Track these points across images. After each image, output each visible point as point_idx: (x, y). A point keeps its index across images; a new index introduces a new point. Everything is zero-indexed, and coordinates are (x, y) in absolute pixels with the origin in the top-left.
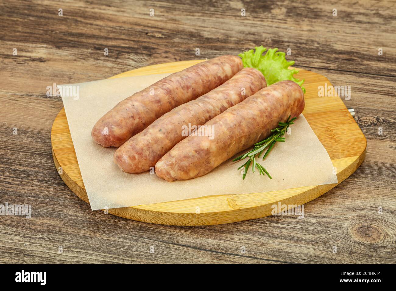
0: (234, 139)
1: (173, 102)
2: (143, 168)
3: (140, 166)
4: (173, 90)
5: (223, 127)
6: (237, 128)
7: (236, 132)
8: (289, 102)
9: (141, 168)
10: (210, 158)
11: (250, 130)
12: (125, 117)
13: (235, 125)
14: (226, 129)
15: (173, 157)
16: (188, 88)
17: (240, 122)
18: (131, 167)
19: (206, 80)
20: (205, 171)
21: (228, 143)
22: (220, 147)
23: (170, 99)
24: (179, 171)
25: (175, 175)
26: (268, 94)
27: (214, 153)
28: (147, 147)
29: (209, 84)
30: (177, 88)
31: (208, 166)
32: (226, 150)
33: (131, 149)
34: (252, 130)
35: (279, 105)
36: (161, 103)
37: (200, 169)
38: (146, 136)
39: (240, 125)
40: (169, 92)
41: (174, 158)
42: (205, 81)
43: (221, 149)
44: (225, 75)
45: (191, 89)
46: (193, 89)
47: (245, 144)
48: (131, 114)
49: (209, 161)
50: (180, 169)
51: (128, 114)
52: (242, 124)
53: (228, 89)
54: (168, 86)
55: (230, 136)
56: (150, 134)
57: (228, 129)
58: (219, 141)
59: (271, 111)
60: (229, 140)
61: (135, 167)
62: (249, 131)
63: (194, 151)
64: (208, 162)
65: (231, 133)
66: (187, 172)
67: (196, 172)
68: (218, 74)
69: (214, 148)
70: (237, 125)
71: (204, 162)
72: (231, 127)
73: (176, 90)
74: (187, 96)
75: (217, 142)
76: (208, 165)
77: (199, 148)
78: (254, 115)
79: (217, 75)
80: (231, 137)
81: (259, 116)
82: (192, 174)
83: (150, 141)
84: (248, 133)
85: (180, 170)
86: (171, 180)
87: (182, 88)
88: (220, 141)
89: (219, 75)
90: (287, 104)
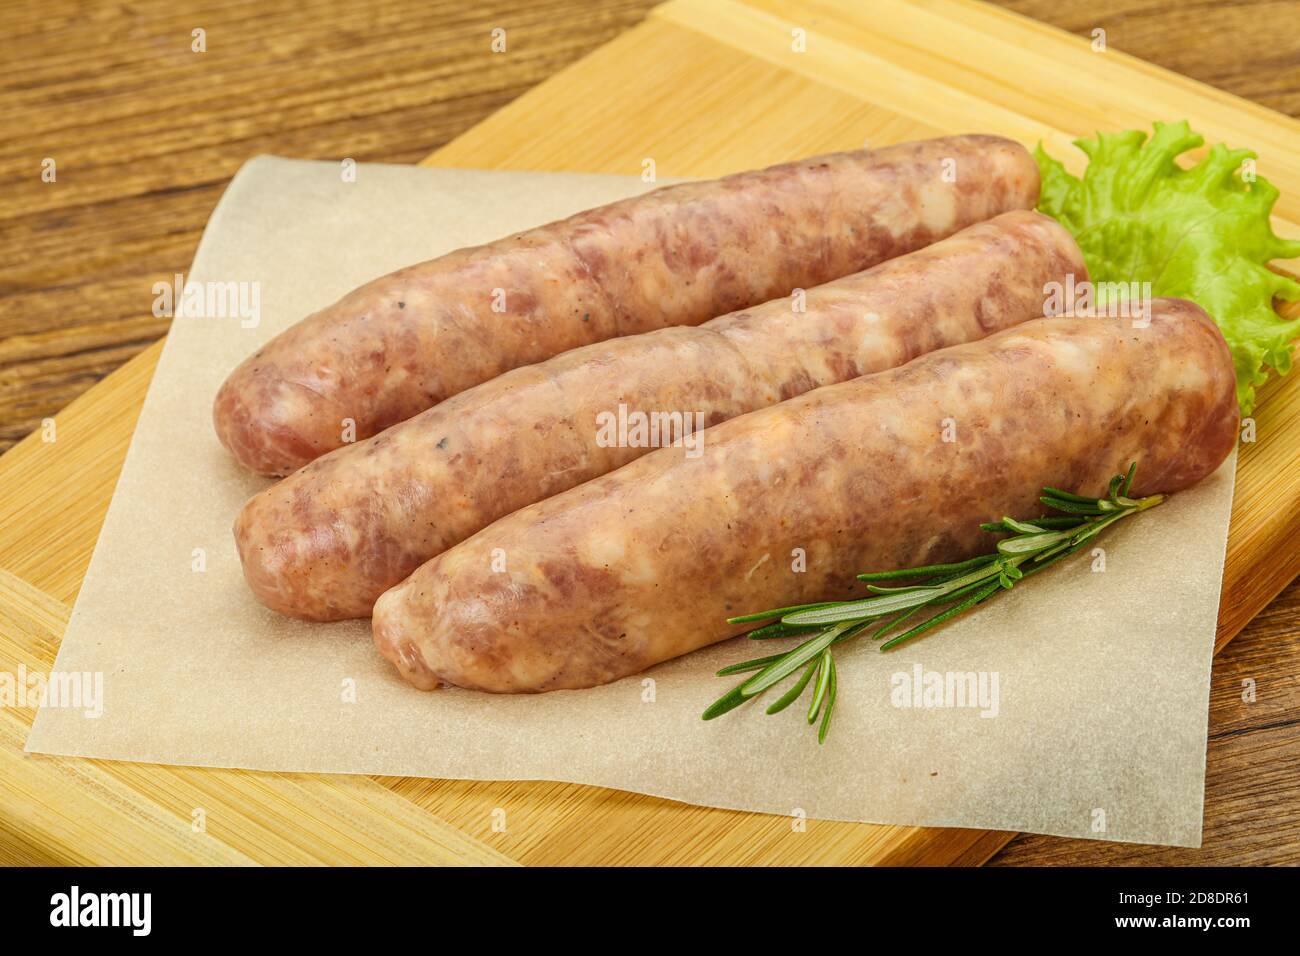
0: (764, 541)
1: (604, 317)
2: (328, 604)
3: (314, 593)
4: (618, 263)
5: (720, 475)
6: (787, 491)
7: (780, 508)
8: (1129, 406)
9: (322, 600)
10: (617, 612)
11: (859, 510)
12: (346, 352)
13: (783, 475)
14: (726, 489)
15: (444, 578)
16: (696, 259)
17: (815, 467)
18: (272, 589)
19: (803, 237)
20: (598, 670)
21: (728, 558)
22: (676, 570)
23: (591, 302)
24: (457, 647)
25: (442, 665)
26: (1026, 351)
27: (641, 589)
28: (358, 510)
29: (818, 255)
30: (640, 255)
31: (609, 648)
32: (715, 586)
33: (289, 507)
34: (872, 511)
35: (1062, 412)
36: (539, 313)
37: (566, 653)
38: (372, 459)
39: (806, 480)
40: (593, 267)
41: (446, 586)
42: (798, 242)
43: (684, 578)
44: (912, 224)
45: (713, 267)
46: (721, 268)
47: (841, 574)
48: (377, 345)
49: (615, 624)
50: (459, 636)
51: (364, 339)
52: (820, 475)
53: (863, 298)
54: (601, 239)
55: (739, 522)
56: (395, 450)
57: (739, 488)
58: (676, 537)
59: (1005, 433)
60: (730, 540)
61: (290, 590)
62: (857, 517)
63: (539, 565)
64: (612, 630)
65: (751, 511)
66: (493, 658)
67: (544, 669)
68: (876, 216)
69: (645, 571)
70: (795, 478)
71: (587, 626)
72: (756, 483)
73: (633, 265)
74: (685, 300)
75: (666, 541)
76: (613, 643)
77: (565, 557)
78: (897, 441)
79: (871, 221)
80: (745, 530)
81: (928, 451)
82: (521, 671)
83: (381, 483)
84: (848, 522)
85: (460, 642)
86: (424, 681)
87: (667, 258)
88: (684, 542)
89: (881, 220)
90: (1111, 415)
